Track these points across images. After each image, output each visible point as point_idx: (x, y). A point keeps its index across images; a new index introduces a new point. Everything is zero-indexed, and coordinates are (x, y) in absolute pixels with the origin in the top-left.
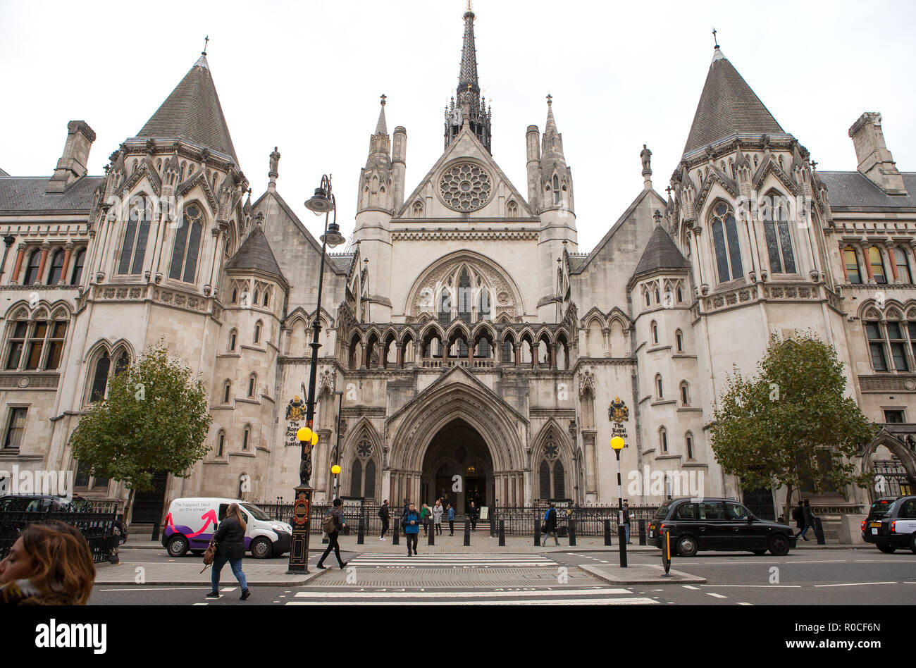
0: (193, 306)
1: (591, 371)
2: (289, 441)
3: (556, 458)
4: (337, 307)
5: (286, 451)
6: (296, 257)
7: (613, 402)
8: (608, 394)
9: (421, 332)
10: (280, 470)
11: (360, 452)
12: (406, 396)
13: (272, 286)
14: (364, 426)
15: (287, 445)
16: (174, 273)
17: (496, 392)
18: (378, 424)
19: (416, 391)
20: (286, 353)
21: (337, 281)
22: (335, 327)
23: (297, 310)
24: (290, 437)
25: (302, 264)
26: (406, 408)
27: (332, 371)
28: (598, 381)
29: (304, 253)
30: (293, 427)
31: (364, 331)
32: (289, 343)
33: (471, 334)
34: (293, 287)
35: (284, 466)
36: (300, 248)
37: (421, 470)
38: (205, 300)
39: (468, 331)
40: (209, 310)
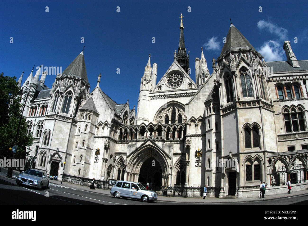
0: (67, 120)
1: (189, 139)
2: (95, 161)
3: (182, 171)
4: (111, 120)
5: (95, 164)
6: (102, 105)
7: (197, 150)
8: (195, 147)
9: (139, 128)
10: (93, 169)
11: (120, 166)
12: (133, 149)
13: (91, 114)
14: (121, 158)
15: (95, 162)
16: (63, 111)
17: (162, 148)
18: (125, 157)
19: (136, 147)
20: (97, 135)
21: (112, 112)
22: (110, 127)
23: (100, 122)
24: (96, 160)
25: (103, 107)
26: (133, 153)
27: (108, 140)
28: (192, 143)
29: (104, 104)
30: (97, 157)
31: (123, 128)
32: (97, 132)
33: (155, 128)
34: (100, 115)
35: (94, 168)
36: (103, 102)
37: (139, 173)
38: (70, 119)
39: (154, 127)
40: (71, 122)
